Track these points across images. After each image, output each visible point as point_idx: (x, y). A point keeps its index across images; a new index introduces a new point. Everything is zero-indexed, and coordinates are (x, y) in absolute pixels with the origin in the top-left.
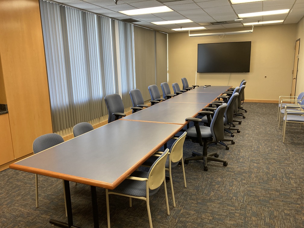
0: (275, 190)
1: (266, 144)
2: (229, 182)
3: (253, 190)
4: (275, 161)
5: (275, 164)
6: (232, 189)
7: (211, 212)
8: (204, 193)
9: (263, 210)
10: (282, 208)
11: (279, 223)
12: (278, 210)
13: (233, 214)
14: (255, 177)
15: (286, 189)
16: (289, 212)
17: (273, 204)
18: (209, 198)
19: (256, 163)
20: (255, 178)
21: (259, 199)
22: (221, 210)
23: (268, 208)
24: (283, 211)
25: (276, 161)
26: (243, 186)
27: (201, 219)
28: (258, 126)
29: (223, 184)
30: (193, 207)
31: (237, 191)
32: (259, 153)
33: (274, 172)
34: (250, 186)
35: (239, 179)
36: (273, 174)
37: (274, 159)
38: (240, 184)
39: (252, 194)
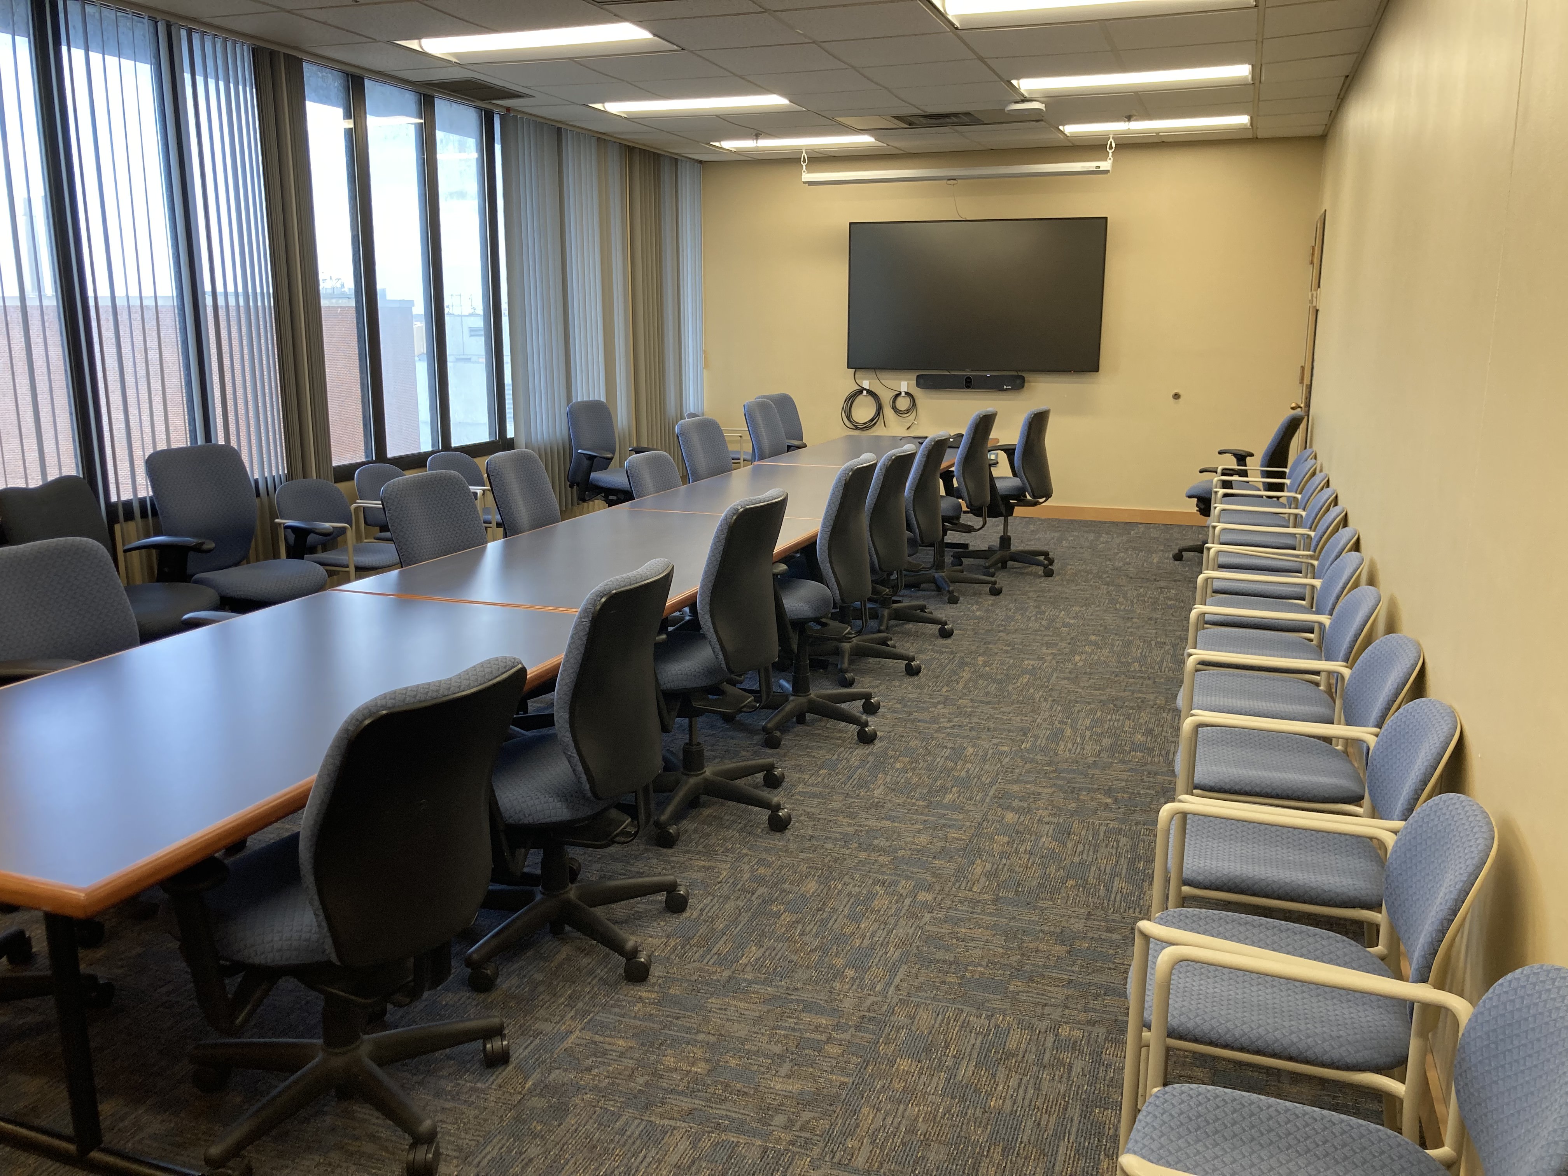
0: (1052, 934)
1: (1098, 722)
2: (852, 900)
3: (954, 935)
4: (1109, 800)
5: (1105, 814)
6: (853, 934)
7: (712, 1039)
8: (715, 950)
9: (965, 1025)
10: (1056, 1015)
11: (1013, 1083)
12: (1031, 1027)
13: (818, 1047)
14: (988, 875)
15: (1109, 930)
16: (1078, 1033)
17: (1023, 997)
18: (727, 973)
19: (1018, 811)
20: (983, 879)
21: (963, 977)
22: (763, 1031)
23: (989, 1018)
24: (1054, 1029)
25: (1116, 800)
26: (913, 915)
27: (654, 1074)
28: (1093, 638)
29: (819, 910)
30: (635, 1018)
31: (876, 939)
32: (1050, 764)
33: (1082, 853)
34: (946, 920)
35: (904, 887)
36: (1077, 859)
37: (1109, 792)
38: (899, 909)
39: (940, 955)
